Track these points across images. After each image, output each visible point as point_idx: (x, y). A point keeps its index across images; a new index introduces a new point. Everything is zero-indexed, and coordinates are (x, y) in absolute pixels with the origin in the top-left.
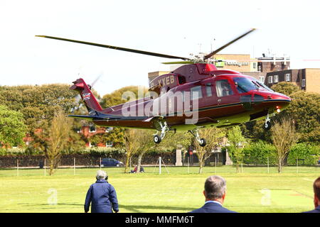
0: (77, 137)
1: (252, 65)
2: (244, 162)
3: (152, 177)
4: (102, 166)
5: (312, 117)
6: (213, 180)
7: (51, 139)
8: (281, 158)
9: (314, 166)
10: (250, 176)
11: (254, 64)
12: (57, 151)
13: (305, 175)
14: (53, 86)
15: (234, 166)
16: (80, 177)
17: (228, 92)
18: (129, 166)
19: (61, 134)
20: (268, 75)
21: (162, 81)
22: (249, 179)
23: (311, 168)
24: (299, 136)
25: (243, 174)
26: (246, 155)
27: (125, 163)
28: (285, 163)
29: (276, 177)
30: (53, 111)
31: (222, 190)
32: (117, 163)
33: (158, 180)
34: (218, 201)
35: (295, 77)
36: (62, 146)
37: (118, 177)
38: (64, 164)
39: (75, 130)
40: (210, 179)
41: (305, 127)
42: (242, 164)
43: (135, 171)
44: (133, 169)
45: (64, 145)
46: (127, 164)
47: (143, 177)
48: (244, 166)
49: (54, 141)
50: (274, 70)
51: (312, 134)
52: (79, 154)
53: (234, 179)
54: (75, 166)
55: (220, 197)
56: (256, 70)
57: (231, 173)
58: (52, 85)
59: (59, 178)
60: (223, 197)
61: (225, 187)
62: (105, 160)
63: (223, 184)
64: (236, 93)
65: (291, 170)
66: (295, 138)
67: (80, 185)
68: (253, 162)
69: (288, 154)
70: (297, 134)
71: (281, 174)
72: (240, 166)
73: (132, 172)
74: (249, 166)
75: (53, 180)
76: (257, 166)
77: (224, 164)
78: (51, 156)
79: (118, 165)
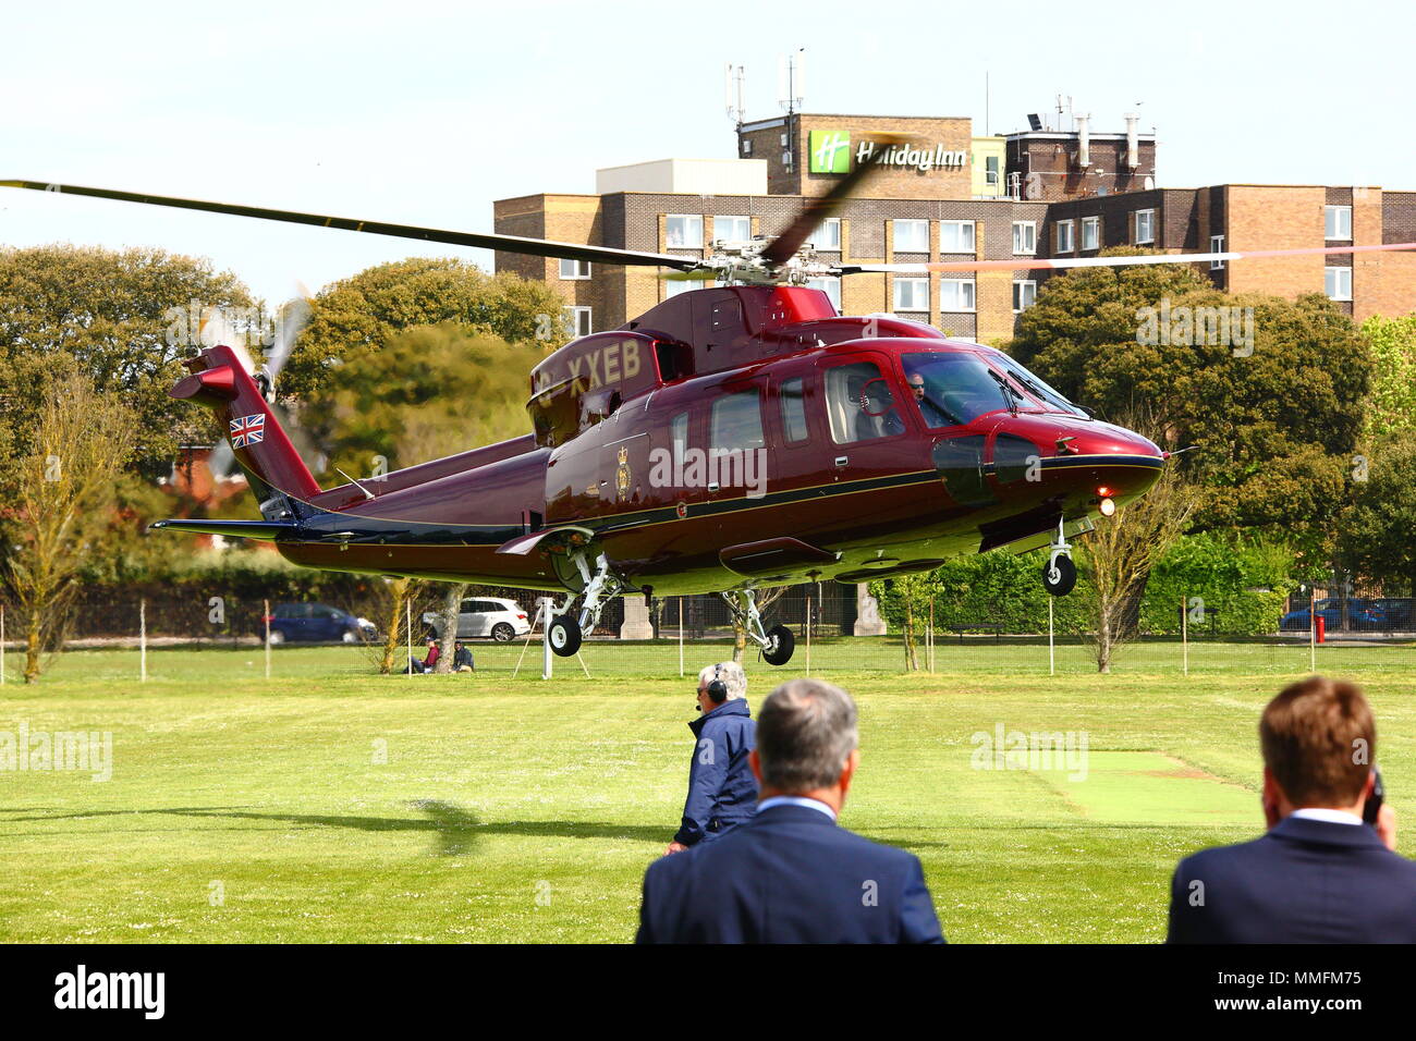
0: (157, 502)
1: (978, 170)
2: (942, 621)
3: (507, 690)
4: (274, 638)
5: (1256, 413)
6: (797, 702)
7: (31, 510)
8: (1109, 603)
9: (1261, 639)
10: (968, 688)
11: (991, 163)
12: (62, 567)
13: (1224, 680)
14: (41, 260)
15: (894, 640)
16: (172, 691)
17: (879, 421)
18: (402, 640)
19: (78, 488)
20: (1055, 213)
21: (585, 365)
22: (962, 700)
23: (1247, 649)
24: (1195, 499)
25: (937, 678)
26: (949, 591)
27: (382, 627)
28: (1130, 627)
29: (1089, 690)
30: (38, 379)
31: (836, 747)
32: (346, 628)
33: (539, 703)
34: (818, 802)
35: (1177, 223)
36: (84, 544)
37: (348, 692)
38: (93, 632)
39: (147, 468)
40: (784, 694)
41: (1220, 460)
42: (931, 632)
43: (432, 661)
44: (422, 653)
45: (94, 542)
46: (394, 632)
47: (467, 690)
48: (940, 641)
49: (45, 519)
50: (1083, 191)
51: (1256, 490)
52: (168, 580)
53: (894, 702)
54: (143, 641)
55: (827, 781)
56: (997, 191)
57: (880, 673)
58: (36, 255)
59: (72, 695)
60: (841, 780)
61: (854, 734)
62: (290, 611)
63: (843, 719)
64: (916, 429)
65: (1158, 657)
66: (1178, 511)
67: (167, 728)
68: (982, 623)
69: (1141, 583)
70: (1188, 489)
71: (1108, 679)
72: (921, 640)
73: (418, 668)
74: (962, 642)
75: (42, 705)
76: (998, 642)
77: (848, 630)
78: (30, 594)
79: (348, 637)
